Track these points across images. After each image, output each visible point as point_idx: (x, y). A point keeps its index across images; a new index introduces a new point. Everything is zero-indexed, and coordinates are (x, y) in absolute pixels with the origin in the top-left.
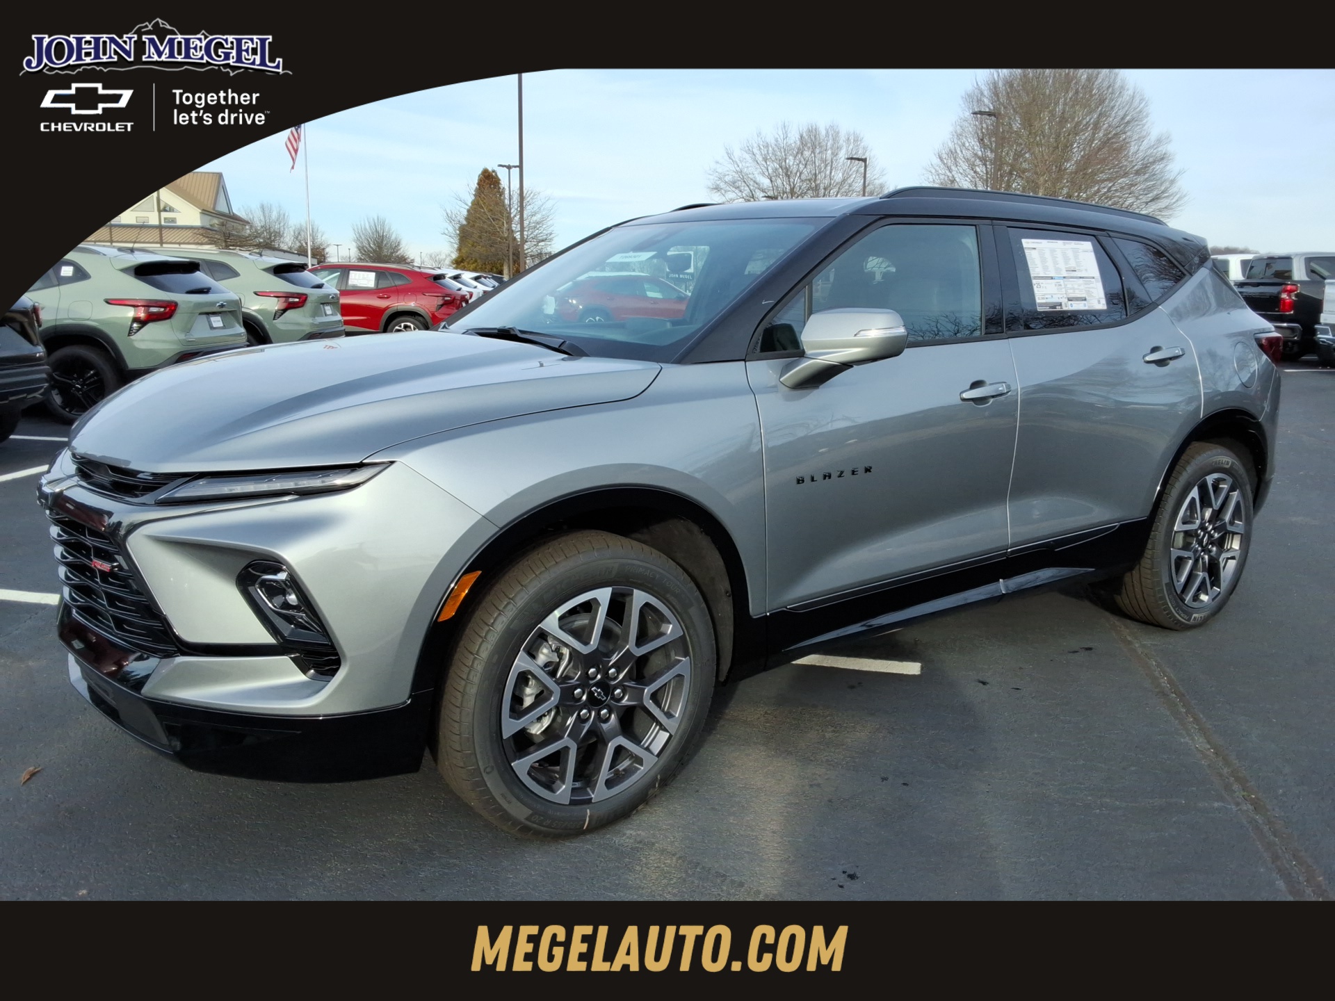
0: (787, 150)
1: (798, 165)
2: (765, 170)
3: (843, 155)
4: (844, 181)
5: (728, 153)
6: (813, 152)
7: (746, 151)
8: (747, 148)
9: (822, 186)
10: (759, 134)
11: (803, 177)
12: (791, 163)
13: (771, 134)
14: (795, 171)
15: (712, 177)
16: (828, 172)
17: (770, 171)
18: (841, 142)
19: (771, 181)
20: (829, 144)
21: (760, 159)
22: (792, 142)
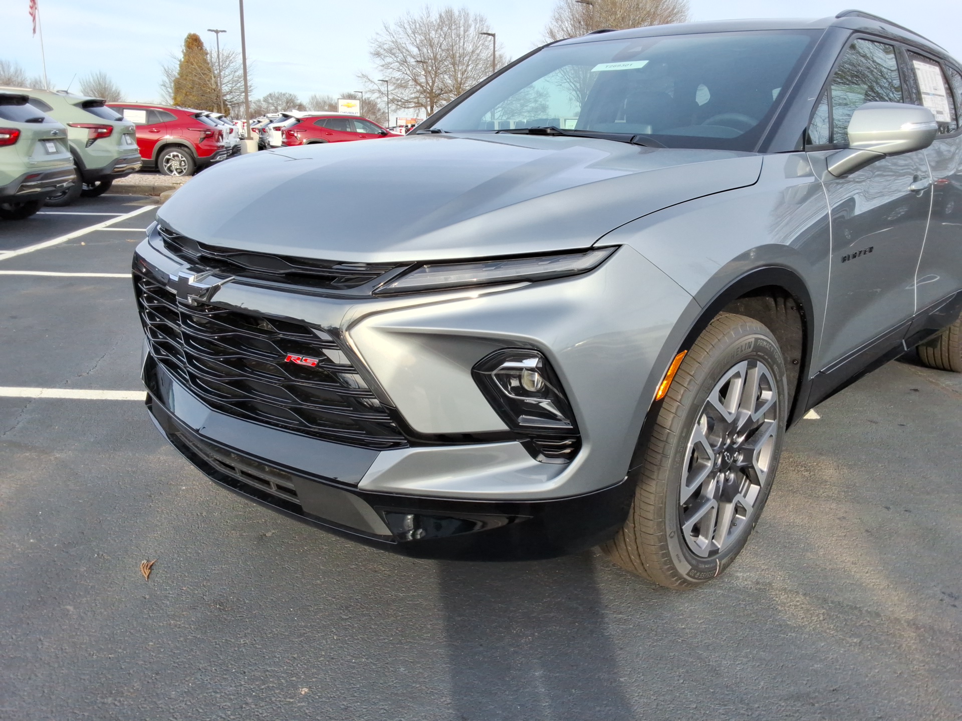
0: (430, 26)
1: (439, 37)
2: (414, 41)
3: (472, 31)
4: (473, 52)
5: (385, 27)
6: (450, 28)
7: (398, 26)
8: (399, 23)
9: (458, 55)
10: (408, 13)
11: (443, 47)
12: (434, 36)
13: (417, 14)
14: (436, 43)
15: (373, 45)
16: (461, 44)
17: (418, 42)
18: (470, 22)
19: (419, 50)
20: (461, 22)
21: (410, 32)
22: (433, 20)
